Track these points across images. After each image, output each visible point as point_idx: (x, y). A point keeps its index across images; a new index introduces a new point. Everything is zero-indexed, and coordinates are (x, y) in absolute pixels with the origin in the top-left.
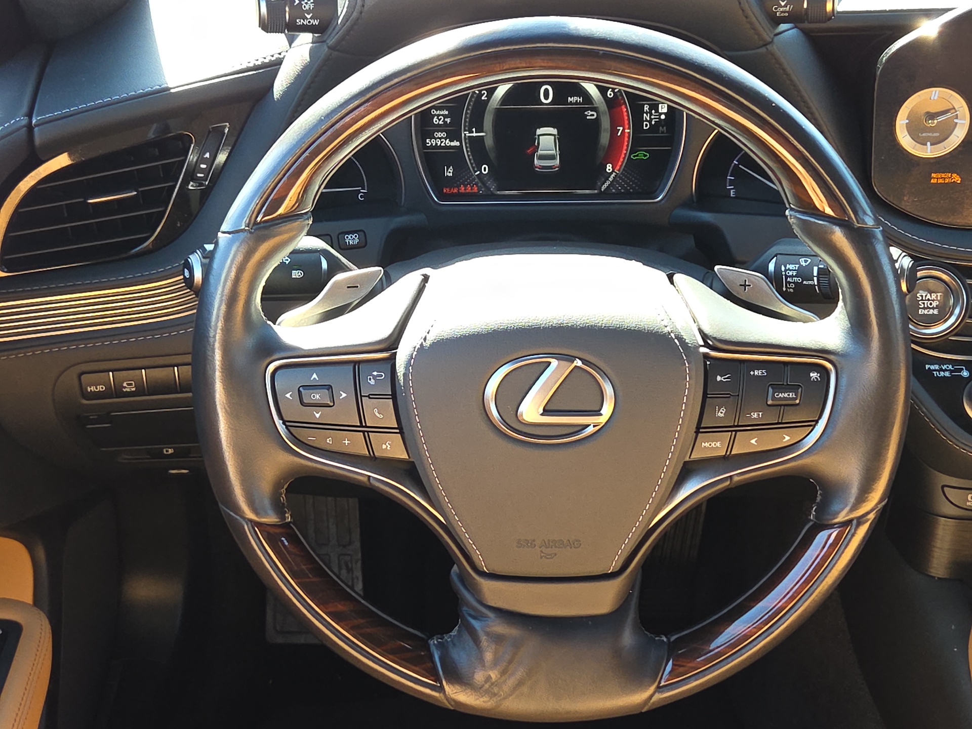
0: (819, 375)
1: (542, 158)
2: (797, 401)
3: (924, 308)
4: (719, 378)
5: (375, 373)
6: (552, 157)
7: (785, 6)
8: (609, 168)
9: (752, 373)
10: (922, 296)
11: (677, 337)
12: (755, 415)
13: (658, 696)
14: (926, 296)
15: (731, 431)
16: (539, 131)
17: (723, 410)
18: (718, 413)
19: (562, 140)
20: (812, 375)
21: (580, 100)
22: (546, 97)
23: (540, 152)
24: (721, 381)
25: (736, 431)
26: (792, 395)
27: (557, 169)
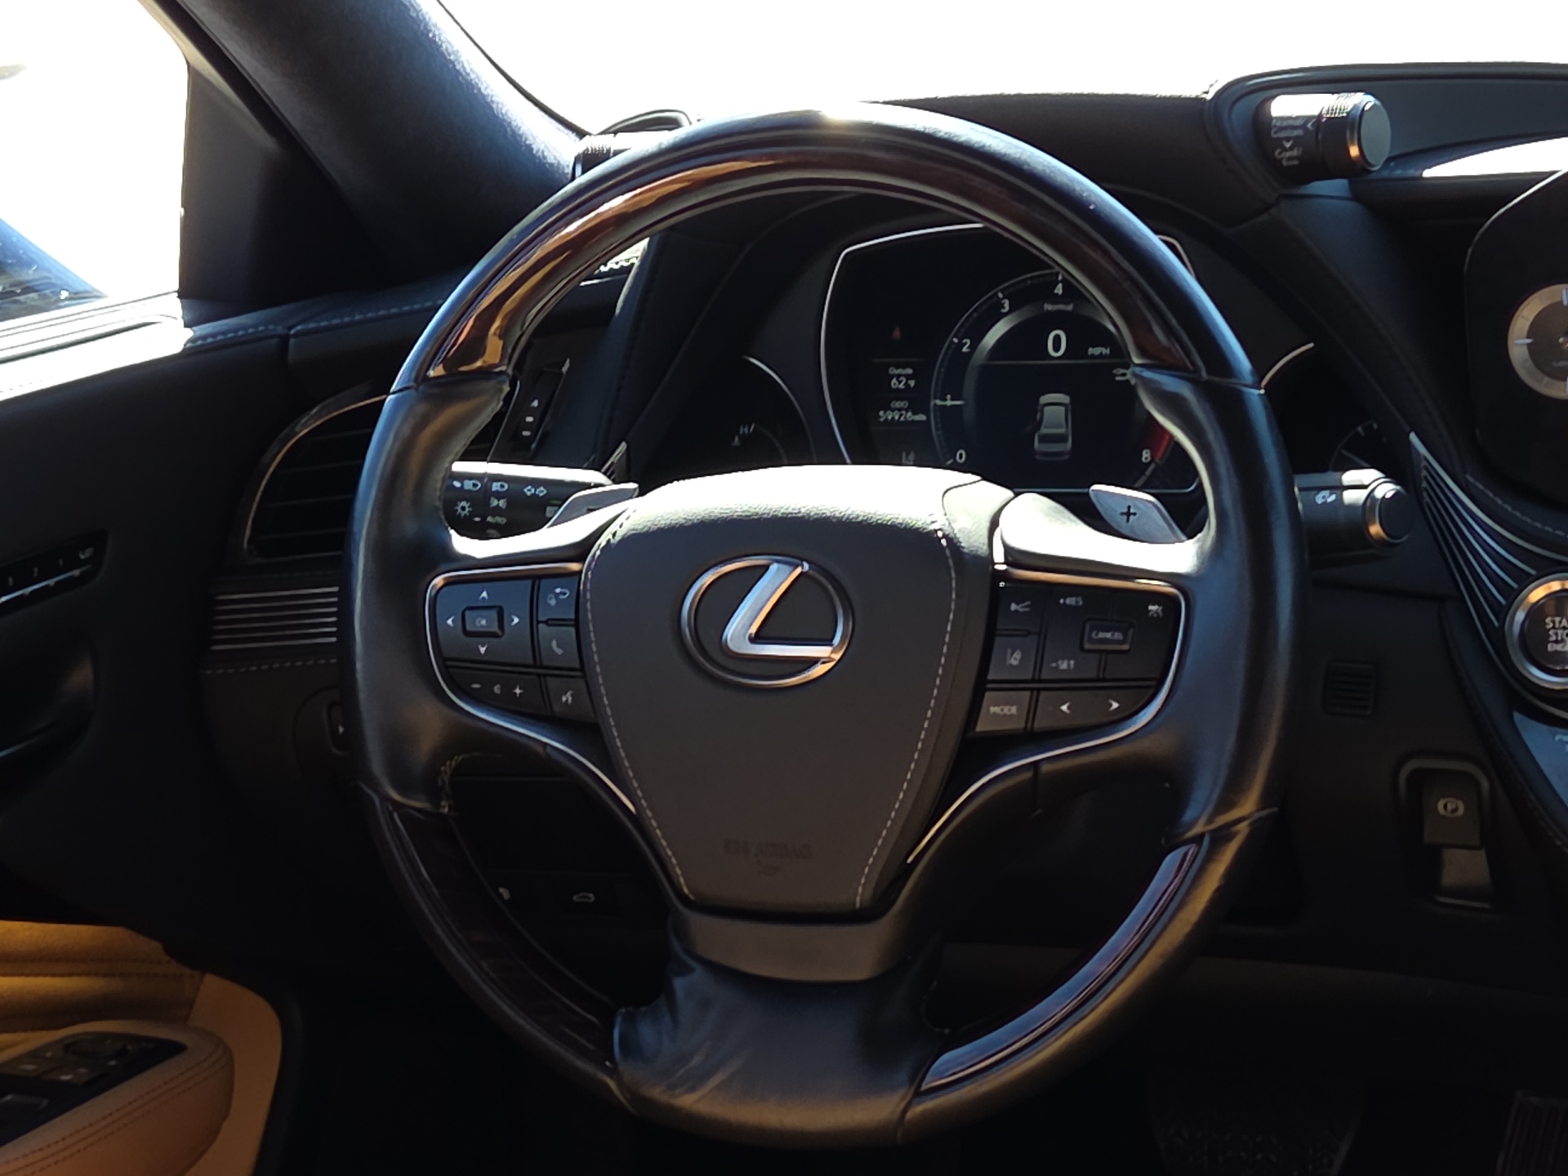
0: (1161, 608)
1: (1045, 439)
2: (1126, 647)
3: (1557, 642)
4: (1013, 607)
5: (558, 590)
6: (1061, 439)
7: (1291, 148)
8: (1146, 455)
9: (1062, 601)
10: (1554, 622)
11: (945, 536)
12: (1064, 665)
13: (918, 1109)
14: (1560, 622)
15: (1032, 690)
16: (1044, 399)
17: (1018, 655)
18: (1010, 659)
19: (1076, 412)
20: (1151, 608)
21: (1106, 351)
22: (1057, 348)
23: (1044, 431)
24: (1016, 611)
25: (1039, 690)
26: (1118, 636)
27: (1067, 457)
